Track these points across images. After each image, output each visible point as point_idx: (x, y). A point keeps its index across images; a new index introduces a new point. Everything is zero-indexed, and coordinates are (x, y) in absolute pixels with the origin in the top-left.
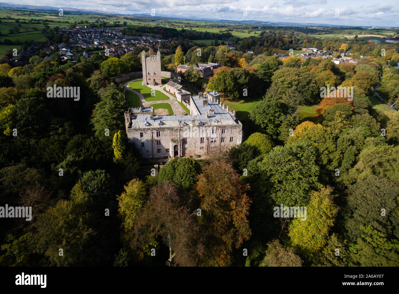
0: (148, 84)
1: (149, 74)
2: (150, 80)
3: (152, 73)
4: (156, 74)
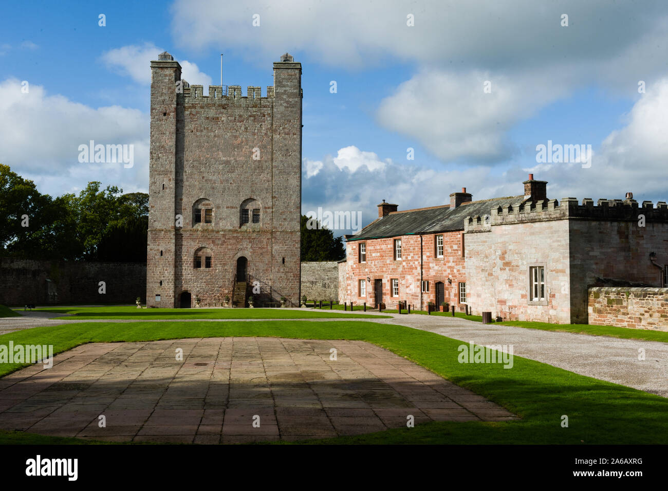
0: (183, 299)
1: (203, 214)
2: (208, 265)
3: (225, 212)
4: (256, 219)
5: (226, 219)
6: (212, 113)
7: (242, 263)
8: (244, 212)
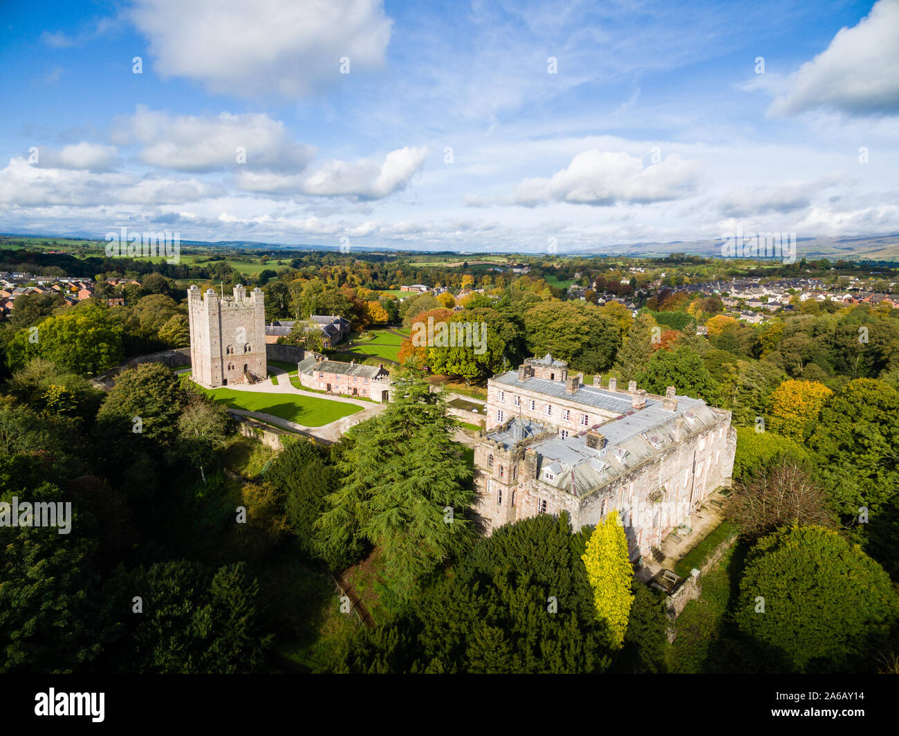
0: (225, 382)
1: (230, 351)
2: (233, 368)
3: (239, 349)
4: (250, 350)
5: (240, 352)
6: (232, 313)
7: (246, 366)
8: (245, 348)
